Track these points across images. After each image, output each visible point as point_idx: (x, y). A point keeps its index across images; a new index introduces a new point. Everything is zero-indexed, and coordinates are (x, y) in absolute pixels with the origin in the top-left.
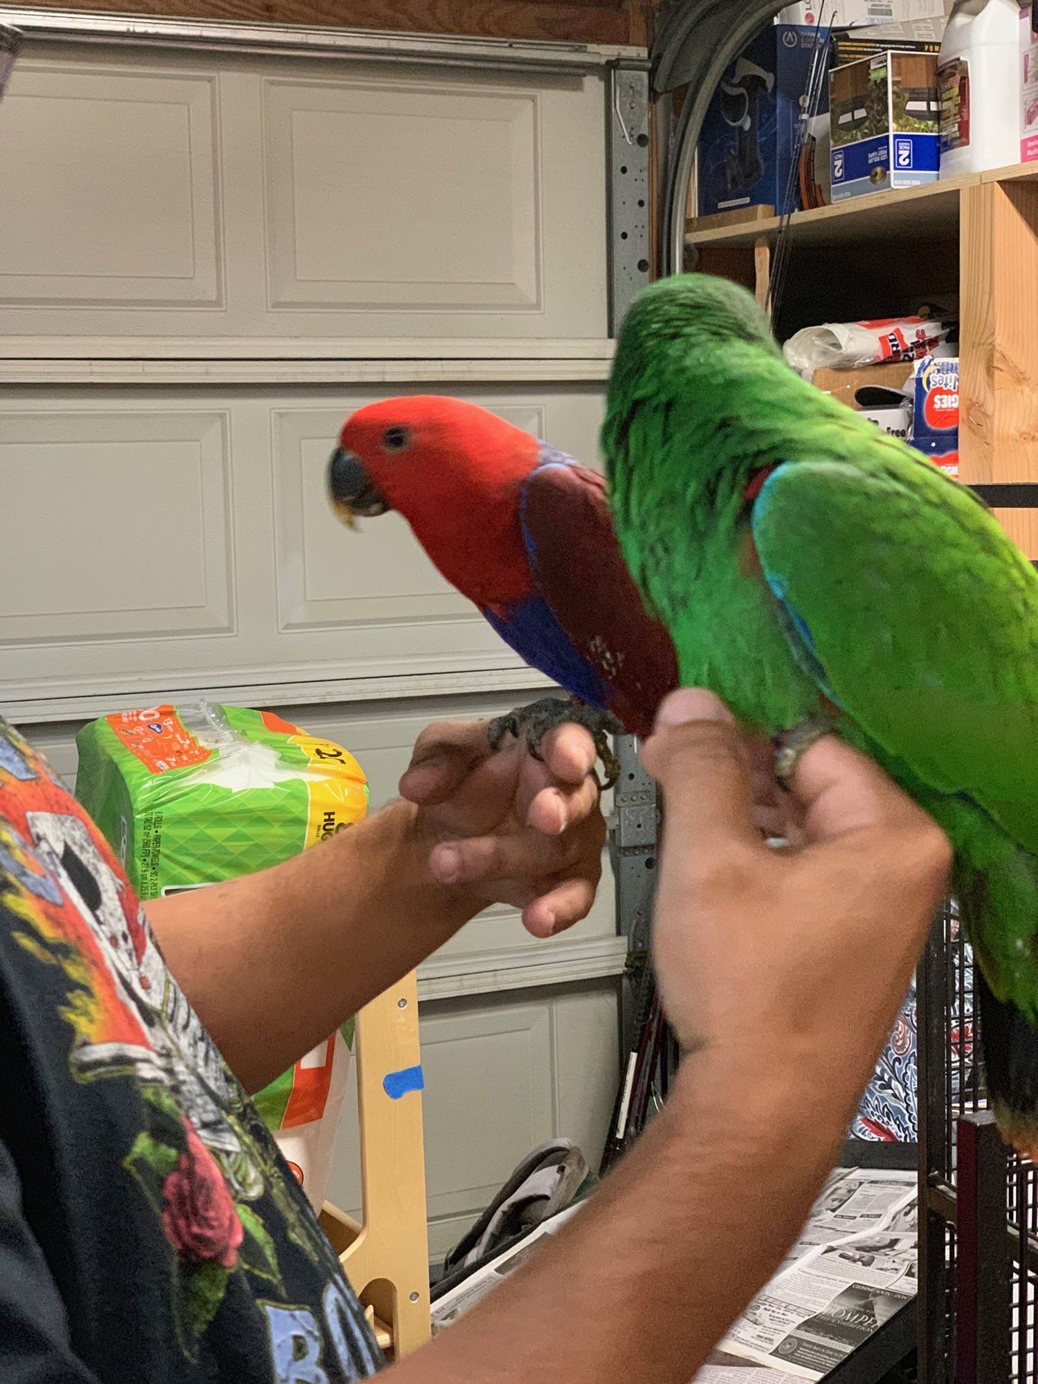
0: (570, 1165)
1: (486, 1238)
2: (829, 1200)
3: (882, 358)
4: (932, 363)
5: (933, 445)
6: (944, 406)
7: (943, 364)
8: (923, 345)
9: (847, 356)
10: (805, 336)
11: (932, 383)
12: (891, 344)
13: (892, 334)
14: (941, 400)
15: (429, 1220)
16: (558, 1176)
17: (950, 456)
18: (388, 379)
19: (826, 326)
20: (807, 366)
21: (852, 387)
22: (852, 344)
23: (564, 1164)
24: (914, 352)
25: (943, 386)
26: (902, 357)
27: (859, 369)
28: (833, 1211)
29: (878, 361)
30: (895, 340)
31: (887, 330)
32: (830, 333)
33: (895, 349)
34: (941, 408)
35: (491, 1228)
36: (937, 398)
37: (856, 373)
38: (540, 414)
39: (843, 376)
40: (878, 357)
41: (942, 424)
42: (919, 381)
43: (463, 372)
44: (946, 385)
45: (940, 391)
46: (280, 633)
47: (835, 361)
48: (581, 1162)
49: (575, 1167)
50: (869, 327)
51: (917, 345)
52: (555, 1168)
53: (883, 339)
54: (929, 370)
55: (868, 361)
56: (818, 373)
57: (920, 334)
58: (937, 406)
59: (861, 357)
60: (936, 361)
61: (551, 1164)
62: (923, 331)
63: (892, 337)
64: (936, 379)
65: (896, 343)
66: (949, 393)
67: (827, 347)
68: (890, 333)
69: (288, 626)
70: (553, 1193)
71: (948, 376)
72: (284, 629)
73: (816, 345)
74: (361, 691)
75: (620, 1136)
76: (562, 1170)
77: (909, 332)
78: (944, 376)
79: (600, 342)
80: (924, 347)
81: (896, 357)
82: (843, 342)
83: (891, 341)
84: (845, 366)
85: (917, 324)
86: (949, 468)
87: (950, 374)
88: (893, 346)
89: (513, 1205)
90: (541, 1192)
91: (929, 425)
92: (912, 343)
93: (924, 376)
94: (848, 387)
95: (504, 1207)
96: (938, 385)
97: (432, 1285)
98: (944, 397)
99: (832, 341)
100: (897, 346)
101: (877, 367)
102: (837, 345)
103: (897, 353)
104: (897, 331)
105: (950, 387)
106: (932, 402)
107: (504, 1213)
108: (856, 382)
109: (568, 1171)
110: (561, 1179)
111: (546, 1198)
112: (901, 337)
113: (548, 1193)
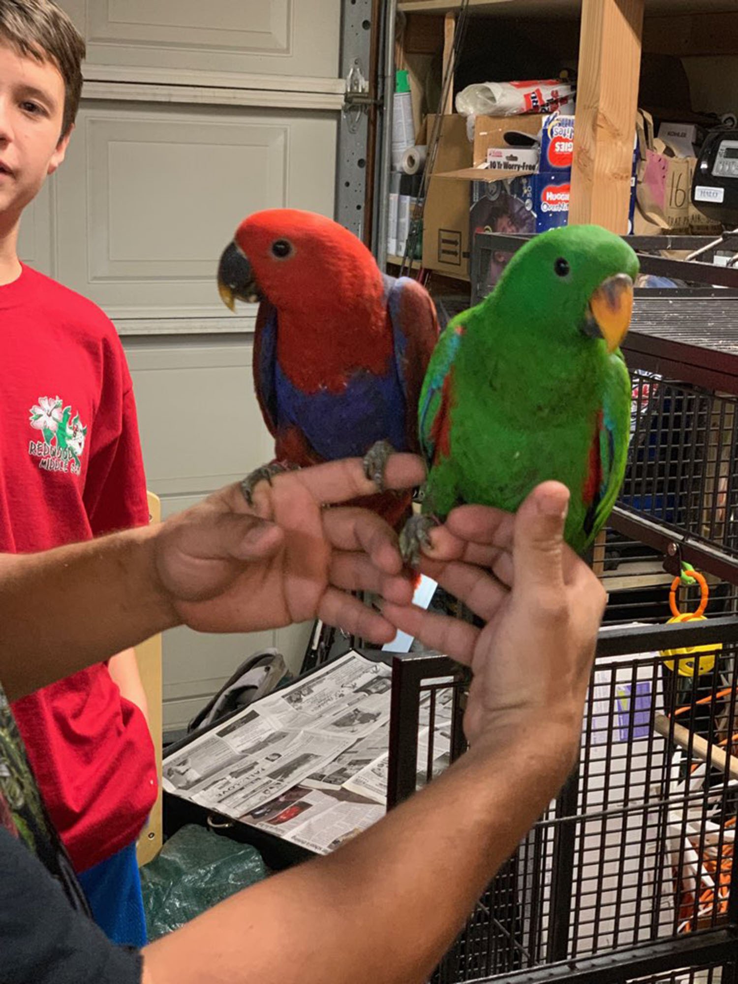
0: (274, 666)
1: (212, 713)
2: (442, 697)
3: (525, 110)
4: (556, 119)
5: (553, 178)
6: (562, 150)
7: (563, 120)
8: (556, 102)
9: (500, 108)
10: (472, 90)
11: (555, 133)
12: (532, 100)
13: (534, 93)
14: (560, 146)
15: (164, 701)
16: (265, 673)
17: (565, 186)
18: (174, 100)
19: (487, 85)
20: (472, 112)
21: (503, 130)
22: (504, 99)
23: (269, 666)
24: (549, 107)
25: (562, 136)
26: (540, 110)
27: (508, 117)
28: (444, 704)
29: (522, 112)
30: (535, 97)
31: (531, 90)
32: (489, 90)
33: (535, 104)
34: (560, 151)
35: (217, 706)
36: (557, 144)
37: (507, 120)
38: (286, 131)
39: (497, 121)
40: (523, 109)
41: (560, 163)
42: (545, 131)
43: (229, 98)
44: (565, 135)
45: (559, 139)
46: (89, 283)
47: (491, 110)
48: (282, 665)
49: (277, 668)
50: (518, 86)
51: (551, 102)
52: (263, 668)
53: (526, 96)
54: (553, 123)
55: (515, 112)
56: (479, 119)
57: (555, 94)
58: (557, 150)
59: (511, 108)
60: (558, 117)
61: (262, 665)
62: (557, 92)
63: (533, 95)
64: (558, 130)
65: (536, 100)
66: (566, 141)
67: (486, 99)
68: (532, 91)
69: (95, 278)
70: (261, 684)
71: (567, 128)
72: (92, 280)
73: (478, 98)
74: (146, 328)
75: (315, 648)
76: (268, 669)
77: (546, 91)
78: (564, 129)
79: (332, 81)
80: (557, 104)
81: (535, 110)
82: (497, 97)
83: (533, 98)
84: (498, 115)
85: (553, 86)
86: (563, 195)
87: (568, 127)
88: (534, 102)
89: (233, 691)
90: (252, 684)
91: (550, 163)
92: (548, 101)
93: (549, 128)
94: (500, 130)
95: (226, 692)
96: (559, 135)
97: (164, 745)
98: (563, 143)
99: (489, 95)
100: (536, 102)
101: (522, 117)
102: (493, 99)
103: (536, 107)
104: (538, 91)
105: (568, 136)
106: (553, 147)
107: (226, 696)
108: (506, 126)
109: (272, 670)
110: (267, 676)
111: (255, 687)
112: (540, 95)
113: (257, 684)
